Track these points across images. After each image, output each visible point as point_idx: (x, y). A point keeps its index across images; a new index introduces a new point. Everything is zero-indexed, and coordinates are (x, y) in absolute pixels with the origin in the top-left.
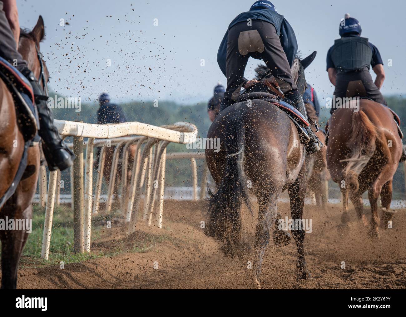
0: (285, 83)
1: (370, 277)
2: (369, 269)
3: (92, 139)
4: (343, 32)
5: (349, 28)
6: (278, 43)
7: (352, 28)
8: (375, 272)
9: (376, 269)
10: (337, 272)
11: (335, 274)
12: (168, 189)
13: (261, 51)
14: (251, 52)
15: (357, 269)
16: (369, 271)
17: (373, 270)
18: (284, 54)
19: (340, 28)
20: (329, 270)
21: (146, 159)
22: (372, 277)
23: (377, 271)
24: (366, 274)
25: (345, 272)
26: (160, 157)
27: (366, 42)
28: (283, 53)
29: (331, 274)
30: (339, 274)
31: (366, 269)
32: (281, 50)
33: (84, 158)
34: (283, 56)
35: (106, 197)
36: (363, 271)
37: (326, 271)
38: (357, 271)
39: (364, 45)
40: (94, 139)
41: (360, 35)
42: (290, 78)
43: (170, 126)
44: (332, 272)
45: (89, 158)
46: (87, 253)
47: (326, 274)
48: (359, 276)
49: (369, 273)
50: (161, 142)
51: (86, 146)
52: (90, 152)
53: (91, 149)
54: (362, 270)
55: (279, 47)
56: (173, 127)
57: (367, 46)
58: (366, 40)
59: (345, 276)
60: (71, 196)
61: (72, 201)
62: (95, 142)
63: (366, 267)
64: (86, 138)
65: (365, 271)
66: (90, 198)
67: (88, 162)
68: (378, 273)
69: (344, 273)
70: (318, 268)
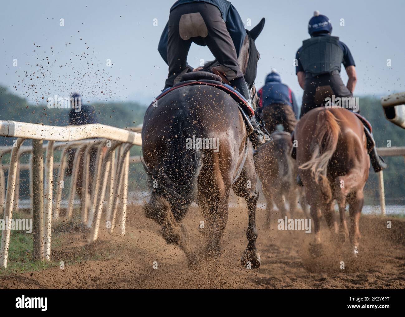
0: (230, 71)
1: (343, 286)
2: (342, 278)
3: (52, 142)
4: (312, 31)
5: (319, 26)
6: (224, 27)
7: (321, 27)
8: (347, 280)
9: (348, 277)
10: (308, 281)
11: (306, 283)
12: (132, 194)
13: (204, 35)
14: (193, 37)
15: (329, 278)
16: (342, 279)
17: (346, 279)
18: (230, 39)
19: (309, 26)
20: (299, 279)
21: (108, 163)
22: (344, 286)
23: (350, 279)
24: (338, 283)
25: (316, 280)
26: (123, 162)
27: (335, 41)
28: (228, 38)
29: (302, 283)
30: (310, 283)
31: (338, 277)
32: (227, 34)
33: (44, 162)
34: (229, 41)
35: (67, 202)
36: (335, 280)
37: (297, 279)
38: (329, 280)
39: (333, 45)
40: (54, 142)
41: (330, 33)
42: (235, 65)
43: (133, 128)
44: (303, 280)
45: (49, 161)
46: (46, 262)
47: (296, 283)
48: (330, 284)
49: (341, 282)
50: (124, 144)
51: (45, 149)
52: (50, 155)
53: (51, 152)
54: (334, 278)
55: (225, 31)
56: (136, 129)
57: (337, 45)
58: (336, 38)
59: (316, 285)
60: (31, 201)
61: (31, 207)
62: (55, 144)
63: (338, 275)
64: (45, 141)
65: (337, 280)
66: (50, 203)
67: (48, 166)
68: (351, 281)
69: (315, 282)
70: (288, 277)
